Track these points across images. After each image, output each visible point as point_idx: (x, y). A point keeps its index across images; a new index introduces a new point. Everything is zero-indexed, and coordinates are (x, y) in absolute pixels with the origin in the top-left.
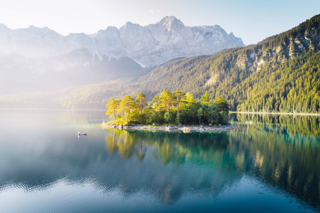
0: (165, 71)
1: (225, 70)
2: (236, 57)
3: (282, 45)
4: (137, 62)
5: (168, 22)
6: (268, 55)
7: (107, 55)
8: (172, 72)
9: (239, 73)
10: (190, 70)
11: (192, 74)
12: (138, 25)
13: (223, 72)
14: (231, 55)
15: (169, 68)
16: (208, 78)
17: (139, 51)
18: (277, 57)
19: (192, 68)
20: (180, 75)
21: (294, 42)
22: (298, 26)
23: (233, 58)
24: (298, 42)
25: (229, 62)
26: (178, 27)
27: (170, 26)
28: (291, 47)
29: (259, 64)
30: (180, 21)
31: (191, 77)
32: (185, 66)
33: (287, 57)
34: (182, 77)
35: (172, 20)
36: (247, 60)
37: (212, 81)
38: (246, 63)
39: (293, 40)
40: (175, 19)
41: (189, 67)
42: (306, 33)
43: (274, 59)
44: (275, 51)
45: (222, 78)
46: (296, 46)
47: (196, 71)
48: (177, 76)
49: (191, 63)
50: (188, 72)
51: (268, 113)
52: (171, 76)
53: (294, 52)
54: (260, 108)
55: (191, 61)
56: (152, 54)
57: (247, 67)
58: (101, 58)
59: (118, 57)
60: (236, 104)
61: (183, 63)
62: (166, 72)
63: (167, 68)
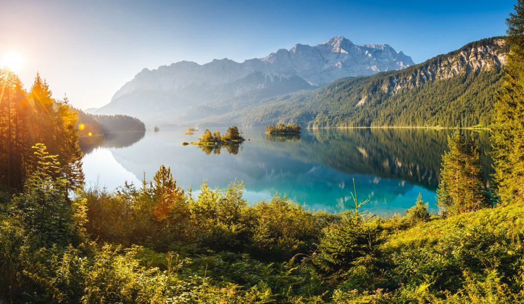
0: (328, 92)
1: (373, 93)
2: (382, 82)
3: (413, 75)
4: (306, 80)
5: (337, 41)
6: (403, 81)
7: (278, 76)
8: (334, 93)
9: (382, 95)
10: (348, 91)
11: (349, 95)
12: (308, 46)
13: (370, 94)
14: (379, 80)
15: (332, 89)
16: (360, 99)
17: (308, 71)
18: (408, 84)
19: (350, 90)
20: (340, 96)
21: (420, 74)
22: (425, 62)
23: (380, 83)
24: (422, 74)
25: (376, 86)
26: (347, 46)
27: (339, 45)
28: (418, 78)
29: (397, 88)
30: (349, 40)
31: (348, 98)
32: (344, 88)
33: (415, 85)
34: (341, 98)
35: (341, 39)
36: (390, 84)
37: (362, 102)
38: (389, 87)
39: (420, 72)
40: (344, 39)
41: (348, 89)
42: (429, 68)
43: (406, 86)
44: (408, 79)
45: (369, 99)
46: (421, 76)
47: (352, 92)
48: (337, 96)
49: (350, 84)
50: (347, 94)
51: (387, 127)
52: (333, 96)
53: (419, 81)
54: (383, 124)
55: (350, 83)
56: (321, 73)
57: (389, 91)
58: (272, 80)
59: (288, 77)
60: (370, 122)
61: (343, 85)
62: (330, 93)
63: (330, 89)
